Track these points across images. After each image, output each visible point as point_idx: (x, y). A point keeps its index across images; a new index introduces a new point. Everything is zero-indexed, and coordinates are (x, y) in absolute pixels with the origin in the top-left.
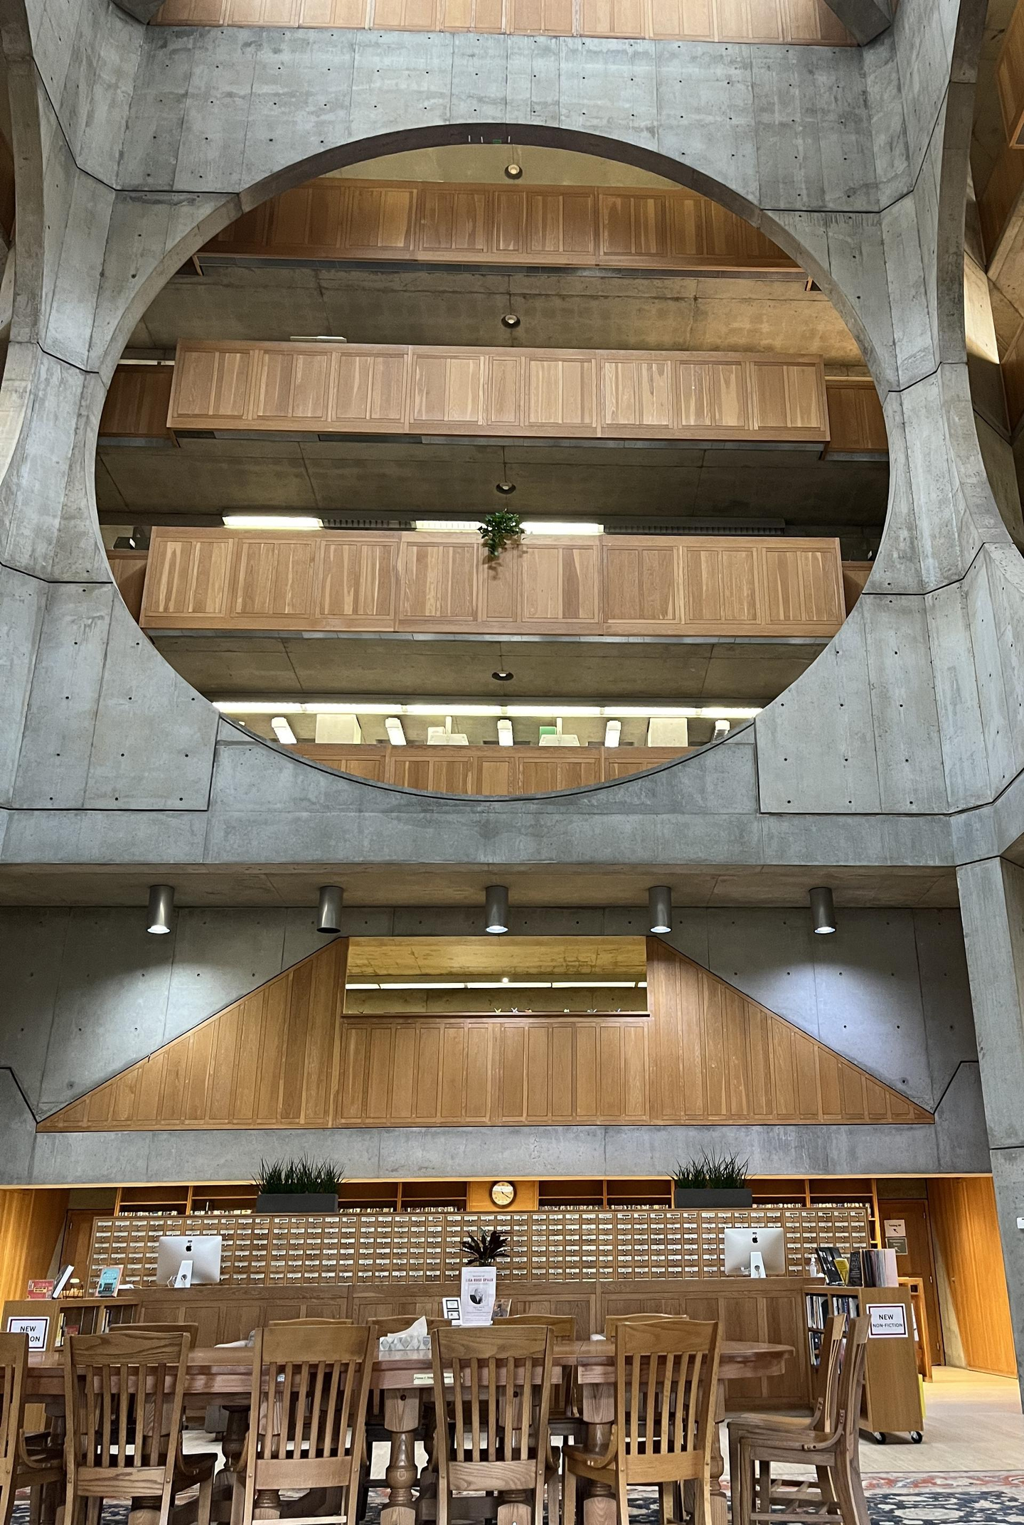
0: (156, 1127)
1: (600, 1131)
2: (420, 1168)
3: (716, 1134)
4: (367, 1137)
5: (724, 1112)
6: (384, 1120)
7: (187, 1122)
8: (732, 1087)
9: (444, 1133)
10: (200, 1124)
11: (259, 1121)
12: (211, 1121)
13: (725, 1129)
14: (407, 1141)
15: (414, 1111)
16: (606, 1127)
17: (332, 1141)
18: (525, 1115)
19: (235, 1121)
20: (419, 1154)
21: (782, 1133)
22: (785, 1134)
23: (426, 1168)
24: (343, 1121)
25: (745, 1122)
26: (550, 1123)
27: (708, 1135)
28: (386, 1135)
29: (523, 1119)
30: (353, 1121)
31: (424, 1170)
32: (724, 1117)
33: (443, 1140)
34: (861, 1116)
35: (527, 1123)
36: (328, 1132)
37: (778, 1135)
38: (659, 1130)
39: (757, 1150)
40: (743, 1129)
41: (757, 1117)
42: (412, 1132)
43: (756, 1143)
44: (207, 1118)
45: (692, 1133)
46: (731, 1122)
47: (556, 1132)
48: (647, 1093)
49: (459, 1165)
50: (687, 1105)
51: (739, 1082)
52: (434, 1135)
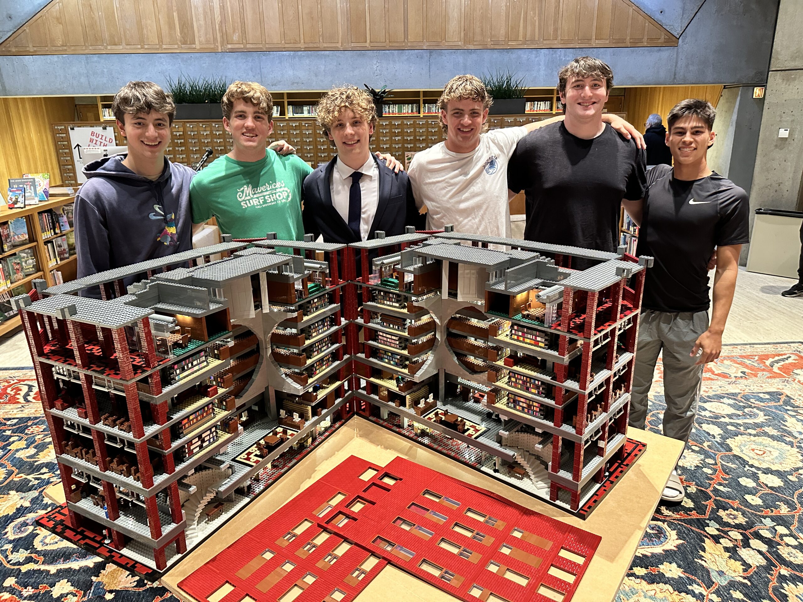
0: (86, 52)
1: (426, 55)
2: (293, 83)
3: (514, 55)
4: (250, 59)
5: (521, 38)
6: (261, 46)
7: (109, 47)
8: (529, 18)
9: (308, 56)
10: (120, 48)
11: (164, 47)
12: (128, 47)
13: (520, 52)
14: (280, 63)
15: (283, 39)
16: (431, 51)
17: (224, 63)
18: (368, 41)
19: (146, 47)
20: (291, 72)
21: (563, 55)
22: (565, 55)
23: (298, 83)
24: (230, 46)
25: (536, 46)
26: (388, 47)
27: (506, 57)
28: (264, 57)
29: (367, 45)
30: (237, 46)
31: (295, 85)
32: (521, 42)
33: (307, 61)
34: (623, 41)
35: (370, 48)
36: (219, 56)
37: (560, 56)
38: (471, 53)
39: (543, 67)
40: (534, 52)
41: (545, 42)
42: (283, 55)
43: (542, 63)
44: (124, 44)
45: (496, 55)
46: (525, 47)
47: (393, 55)
48: (463, 23)
49: (322, 81)
50: (493, 33)
51: (535, 14)
52: (300, 57)
